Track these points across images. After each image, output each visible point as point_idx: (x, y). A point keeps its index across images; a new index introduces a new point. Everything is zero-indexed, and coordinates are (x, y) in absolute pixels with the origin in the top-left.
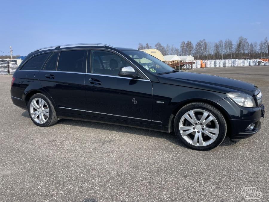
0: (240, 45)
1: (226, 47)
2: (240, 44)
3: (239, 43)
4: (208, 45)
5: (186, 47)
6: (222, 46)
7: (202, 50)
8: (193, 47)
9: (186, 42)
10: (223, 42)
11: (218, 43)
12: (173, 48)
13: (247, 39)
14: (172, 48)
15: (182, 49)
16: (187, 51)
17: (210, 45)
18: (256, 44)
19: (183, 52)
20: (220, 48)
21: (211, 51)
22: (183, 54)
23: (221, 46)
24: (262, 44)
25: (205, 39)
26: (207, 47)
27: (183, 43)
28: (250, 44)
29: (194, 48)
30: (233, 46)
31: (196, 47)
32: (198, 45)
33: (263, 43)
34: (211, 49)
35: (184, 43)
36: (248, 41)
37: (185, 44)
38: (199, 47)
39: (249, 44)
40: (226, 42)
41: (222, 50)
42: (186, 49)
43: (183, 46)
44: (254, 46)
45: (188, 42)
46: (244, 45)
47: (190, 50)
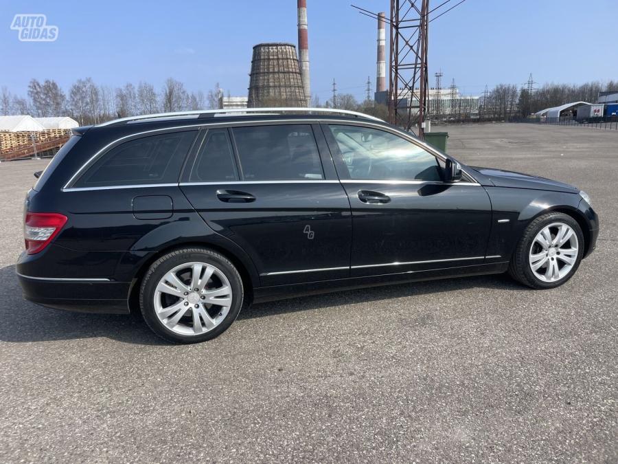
0: (170, 95)
1: (143, 100)
2: (171, 93)
3: (168, 92)
4: (101, 93)
5: (45, 94)
6: (135, 97)
7: (87, 104)
8: (62, 97)
9: (42, 83)
10: (134, 88)
11: (123, 88)
12: (7, 95)
13: (182, 85)
14: (4, 96)
15: (35, 100)
16: (47, 104)
17: (106, 92)
18: (201, 95)
19: (38, 108)
20: (130, 102)
21: (111, 108)
22: (40, 111)
23: (131, 97)
24: (212, 96)
25: (90, 78)
26: (100, 97)
27: (35, 84)
28: (190, 95)
29: (68, 97)
30: (158, 99)
31: (71, 97)
32: (77, 91)
33: (214, 93)
34: (110, 104)
35: (38, 85)
36: (185, 88)
37: (40, 87)
38: (78, 97)
39: (188, 96)
40: (140, 87)
41: (135, 106)
42: (44, 100)
43: (35, 91)
44: (198, 100)
45: (46, 82)
46: (180, 97)
47: (58, 104)
